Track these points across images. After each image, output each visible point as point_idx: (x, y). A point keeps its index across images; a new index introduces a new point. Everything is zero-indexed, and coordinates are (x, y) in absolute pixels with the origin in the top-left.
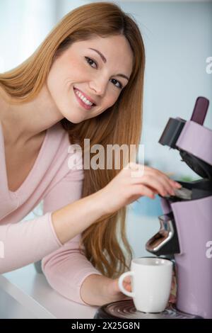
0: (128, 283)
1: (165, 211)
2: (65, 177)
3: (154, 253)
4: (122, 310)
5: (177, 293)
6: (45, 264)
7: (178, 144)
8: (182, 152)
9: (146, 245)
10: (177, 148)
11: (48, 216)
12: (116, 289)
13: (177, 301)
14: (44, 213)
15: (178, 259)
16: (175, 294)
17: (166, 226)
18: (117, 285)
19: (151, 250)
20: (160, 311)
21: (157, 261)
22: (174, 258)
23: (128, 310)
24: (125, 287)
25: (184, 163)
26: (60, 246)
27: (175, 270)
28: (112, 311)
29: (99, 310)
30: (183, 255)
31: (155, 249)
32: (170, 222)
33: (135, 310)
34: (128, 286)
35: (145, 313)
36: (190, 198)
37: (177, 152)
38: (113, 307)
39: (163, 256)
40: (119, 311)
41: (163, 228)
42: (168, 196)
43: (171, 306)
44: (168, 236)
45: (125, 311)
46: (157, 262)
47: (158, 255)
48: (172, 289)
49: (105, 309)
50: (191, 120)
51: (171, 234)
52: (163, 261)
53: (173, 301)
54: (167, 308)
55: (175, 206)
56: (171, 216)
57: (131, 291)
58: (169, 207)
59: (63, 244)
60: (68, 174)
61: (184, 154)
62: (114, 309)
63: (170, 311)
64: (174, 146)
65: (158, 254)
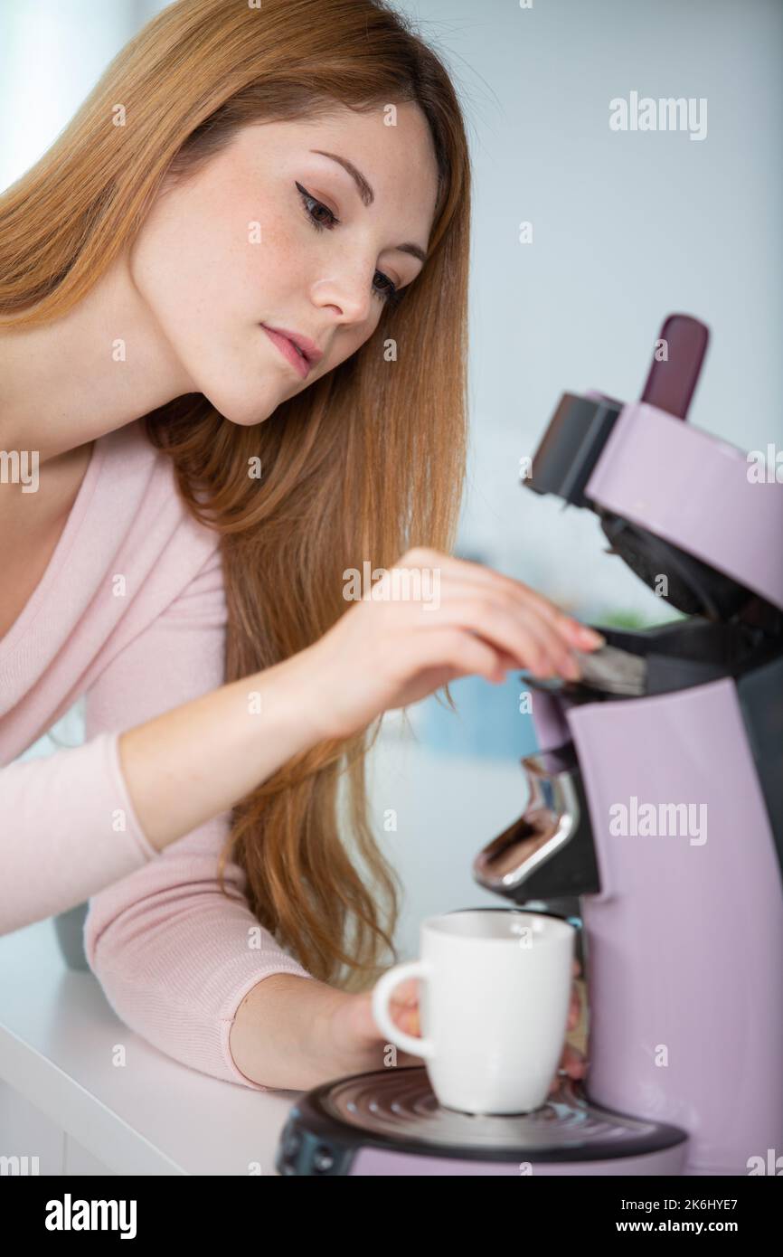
0: (407, 1008)
1: (545, 739)
2: (164, 613)
3: (507, 893)
4: (385, 1105)
5: (591, 1040)
6: (98, 937)
7: (594, 489)
8: (609, 519)
9: (476, 866)
10: (591, 505)
11: (104, 747)
12: (361, 1029)
13: (589, 1071)
14: (89, 737)
15: (595, 916)
16: (580, 1045)
17: (549, 792)
18: (369, 1014)
19: (494, 881)
20: (528, 1106)
21: (517, 922)
22: (578, 914)
23: (409, 1106)
24: (396, 1020)
25: (617, 563)
26: (148, 859)
27: (584, 954)
28: (347, 1108)
29: (299, 1106)
30: (611, 901)
31: (510, 879)
32: (565, 781)
33: (433, 1104)
34: (407, 1019)
35: (470, 1115)
36: (636, 690)
37: (590, 520)
38: (353, 1093)
39: (537, 905)
40: (374, 1107)
41: (540, 802)
42: (557, 683)
43: (568, 1092)
44: (556, 830)
45: (396, 1108)
46: (516, 928)
47: (521, 902)
48: (570, 1028)
49: (323, 1101)
50: (646, 398)
51: (567, 824)
52: (539, 923)
53: (575, 1070)
54: (554, 1096)
55: (583, 719)
56: (567, 756)
57: (418, 1036)
58: (561, 722)
59: (158, 849)
60: (175, 601)
61: (617, 527)
62: (356, 1101)
63: (562, 1109)
64: (579, 498)
65: (519, 895)
